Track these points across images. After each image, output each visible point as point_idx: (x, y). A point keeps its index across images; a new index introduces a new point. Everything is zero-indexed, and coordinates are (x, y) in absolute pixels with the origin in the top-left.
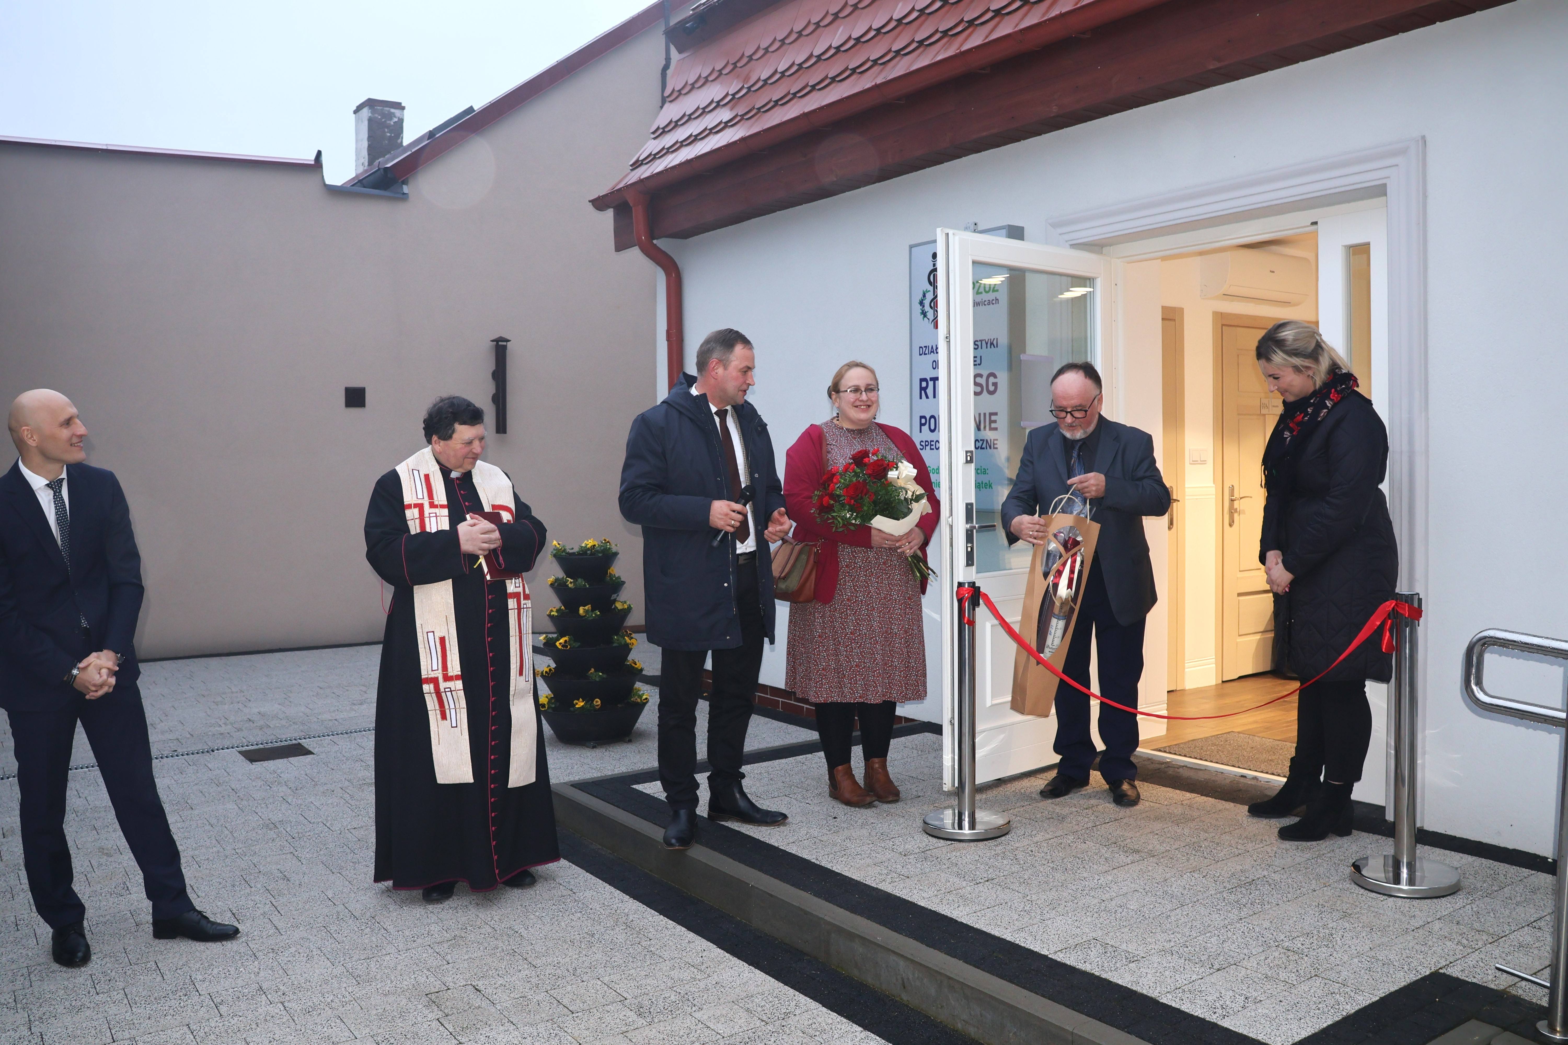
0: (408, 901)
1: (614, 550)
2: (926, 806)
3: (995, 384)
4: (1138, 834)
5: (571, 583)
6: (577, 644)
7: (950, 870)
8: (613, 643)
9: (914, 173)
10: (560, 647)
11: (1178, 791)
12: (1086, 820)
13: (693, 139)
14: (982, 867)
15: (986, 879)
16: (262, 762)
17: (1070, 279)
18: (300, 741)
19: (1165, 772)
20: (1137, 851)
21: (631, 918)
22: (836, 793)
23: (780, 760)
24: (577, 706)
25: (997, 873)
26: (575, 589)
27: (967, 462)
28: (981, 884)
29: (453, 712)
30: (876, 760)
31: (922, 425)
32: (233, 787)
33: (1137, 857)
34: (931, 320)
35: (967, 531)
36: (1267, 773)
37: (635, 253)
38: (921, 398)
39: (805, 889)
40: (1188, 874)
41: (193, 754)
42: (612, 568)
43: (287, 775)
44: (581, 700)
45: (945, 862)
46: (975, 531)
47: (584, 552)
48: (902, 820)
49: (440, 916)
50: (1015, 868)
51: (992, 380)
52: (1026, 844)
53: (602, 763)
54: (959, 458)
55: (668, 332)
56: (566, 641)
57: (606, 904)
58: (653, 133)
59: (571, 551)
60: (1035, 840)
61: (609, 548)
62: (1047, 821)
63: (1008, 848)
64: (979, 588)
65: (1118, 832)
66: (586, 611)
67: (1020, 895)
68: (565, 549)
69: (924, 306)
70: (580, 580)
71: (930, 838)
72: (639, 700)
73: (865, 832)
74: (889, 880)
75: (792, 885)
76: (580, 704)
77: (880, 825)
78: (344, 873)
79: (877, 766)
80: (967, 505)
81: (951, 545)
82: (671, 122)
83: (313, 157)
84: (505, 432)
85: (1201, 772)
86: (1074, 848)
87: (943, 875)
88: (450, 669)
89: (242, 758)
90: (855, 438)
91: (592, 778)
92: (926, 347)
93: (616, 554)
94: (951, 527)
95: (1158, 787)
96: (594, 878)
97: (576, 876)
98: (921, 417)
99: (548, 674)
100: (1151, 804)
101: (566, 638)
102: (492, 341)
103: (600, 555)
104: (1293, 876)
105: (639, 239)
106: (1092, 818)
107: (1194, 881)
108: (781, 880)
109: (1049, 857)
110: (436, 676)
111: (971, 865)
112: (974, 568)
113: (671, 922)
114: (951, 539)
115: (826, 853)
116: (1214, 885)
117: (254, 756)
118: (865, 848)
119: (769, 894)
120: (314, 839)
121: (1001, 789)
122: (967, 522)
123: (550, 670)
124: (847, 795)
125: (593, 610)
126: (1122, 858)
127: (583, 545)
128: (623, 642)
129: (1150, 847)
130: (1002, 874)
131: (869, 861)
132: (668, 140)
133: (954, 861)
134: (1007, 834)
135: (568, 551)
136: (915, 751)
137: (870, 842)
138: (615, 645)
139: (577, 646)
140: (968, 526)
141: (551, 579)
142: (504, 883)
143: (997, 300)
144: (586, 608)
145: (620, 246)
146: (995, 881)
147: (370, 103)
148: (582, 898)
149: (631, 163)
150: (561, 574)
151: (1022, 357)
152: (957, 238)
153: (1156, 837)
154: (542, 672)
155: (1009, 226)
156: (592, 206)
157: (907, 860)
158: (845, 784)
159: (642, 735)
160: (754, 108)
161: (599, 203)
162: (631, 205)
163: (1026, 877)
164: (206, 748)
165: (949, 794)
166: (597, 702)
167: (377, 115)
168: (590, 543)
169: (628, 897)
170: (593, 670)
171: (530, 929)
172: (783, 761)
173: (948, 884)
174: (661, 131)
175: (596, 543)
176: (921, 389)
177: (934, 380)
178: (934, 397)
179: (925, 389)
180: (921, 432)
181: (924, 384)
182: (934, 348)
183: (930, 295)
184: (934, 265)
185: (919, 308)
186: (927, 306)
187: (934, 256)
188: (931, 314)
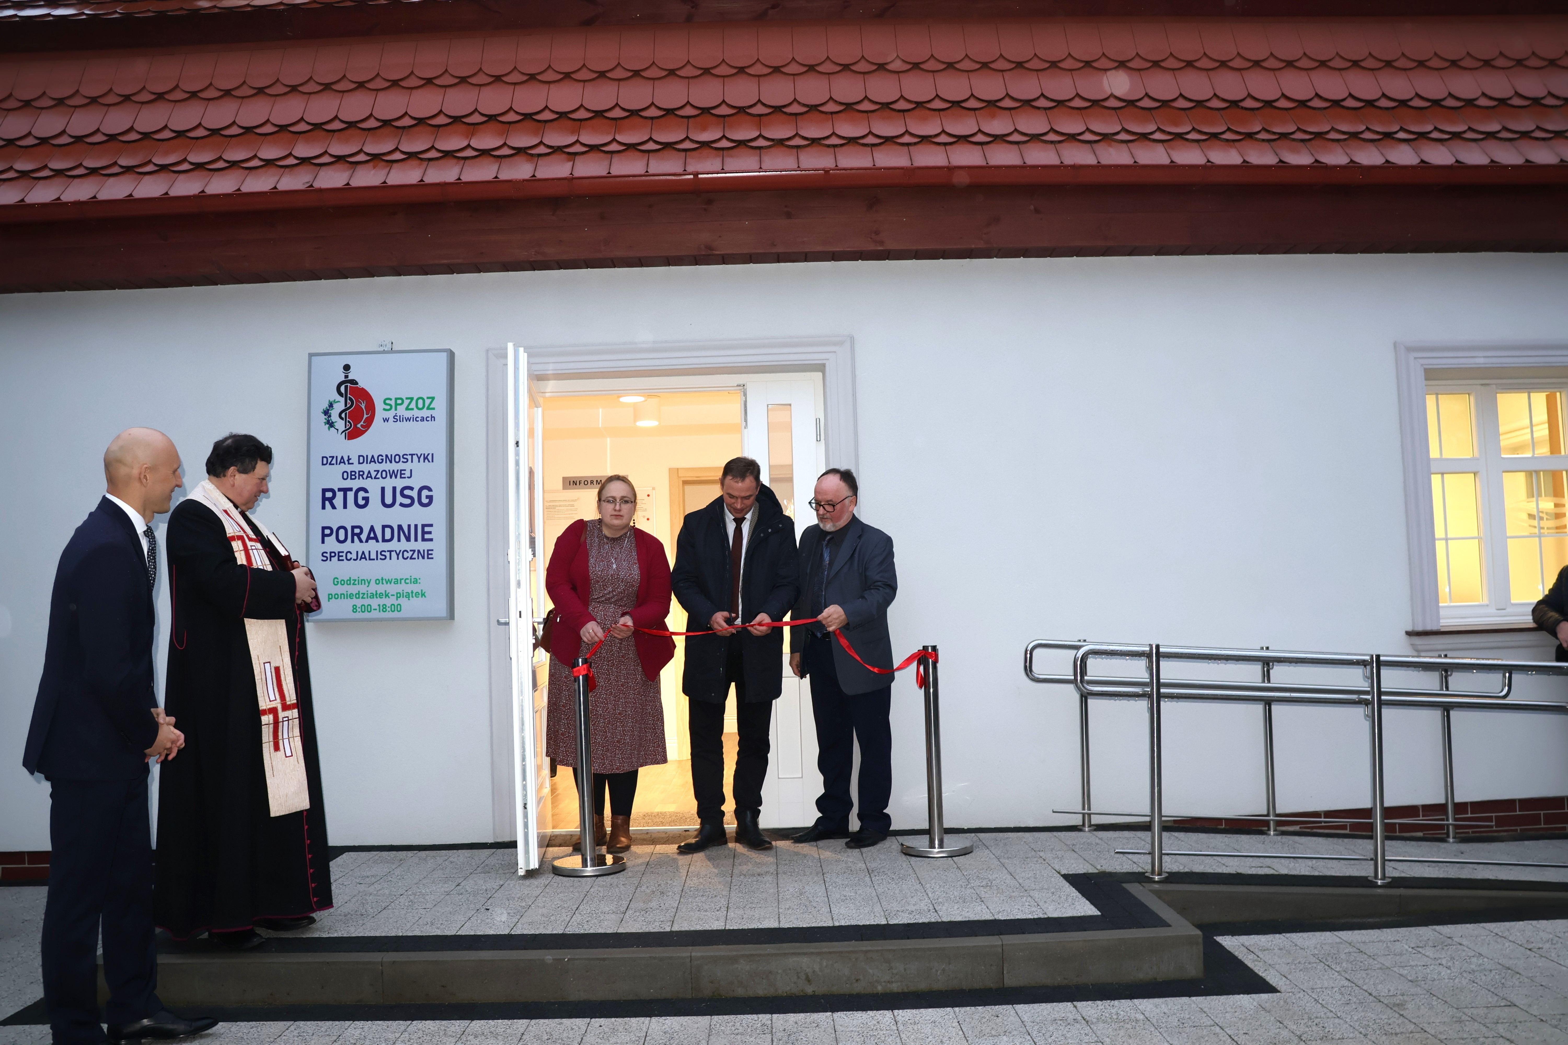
3: (430, 497)
9: (304, 282)
29: (286, 741)
31: (324, 535)
34: (340, 432)
38: (323, 508)
51: (425, 493)
69: (330, 416)
88: (288, 699)
92: (333, 457)
98: (324, 528)
110: (274, 706)
143: (433, 417)
155: (450, 350)
176: (324, 499)
177: (345, 491)
178: (345, 507)
179: (331, 500)
180: (323, 542)
181: (329, 495)
182: (346, 459)
183: (340, 406)
184: (346, 377)
185: (323, 418)
186: (335, 416)
187: (347, 368)
188: (340, 425)
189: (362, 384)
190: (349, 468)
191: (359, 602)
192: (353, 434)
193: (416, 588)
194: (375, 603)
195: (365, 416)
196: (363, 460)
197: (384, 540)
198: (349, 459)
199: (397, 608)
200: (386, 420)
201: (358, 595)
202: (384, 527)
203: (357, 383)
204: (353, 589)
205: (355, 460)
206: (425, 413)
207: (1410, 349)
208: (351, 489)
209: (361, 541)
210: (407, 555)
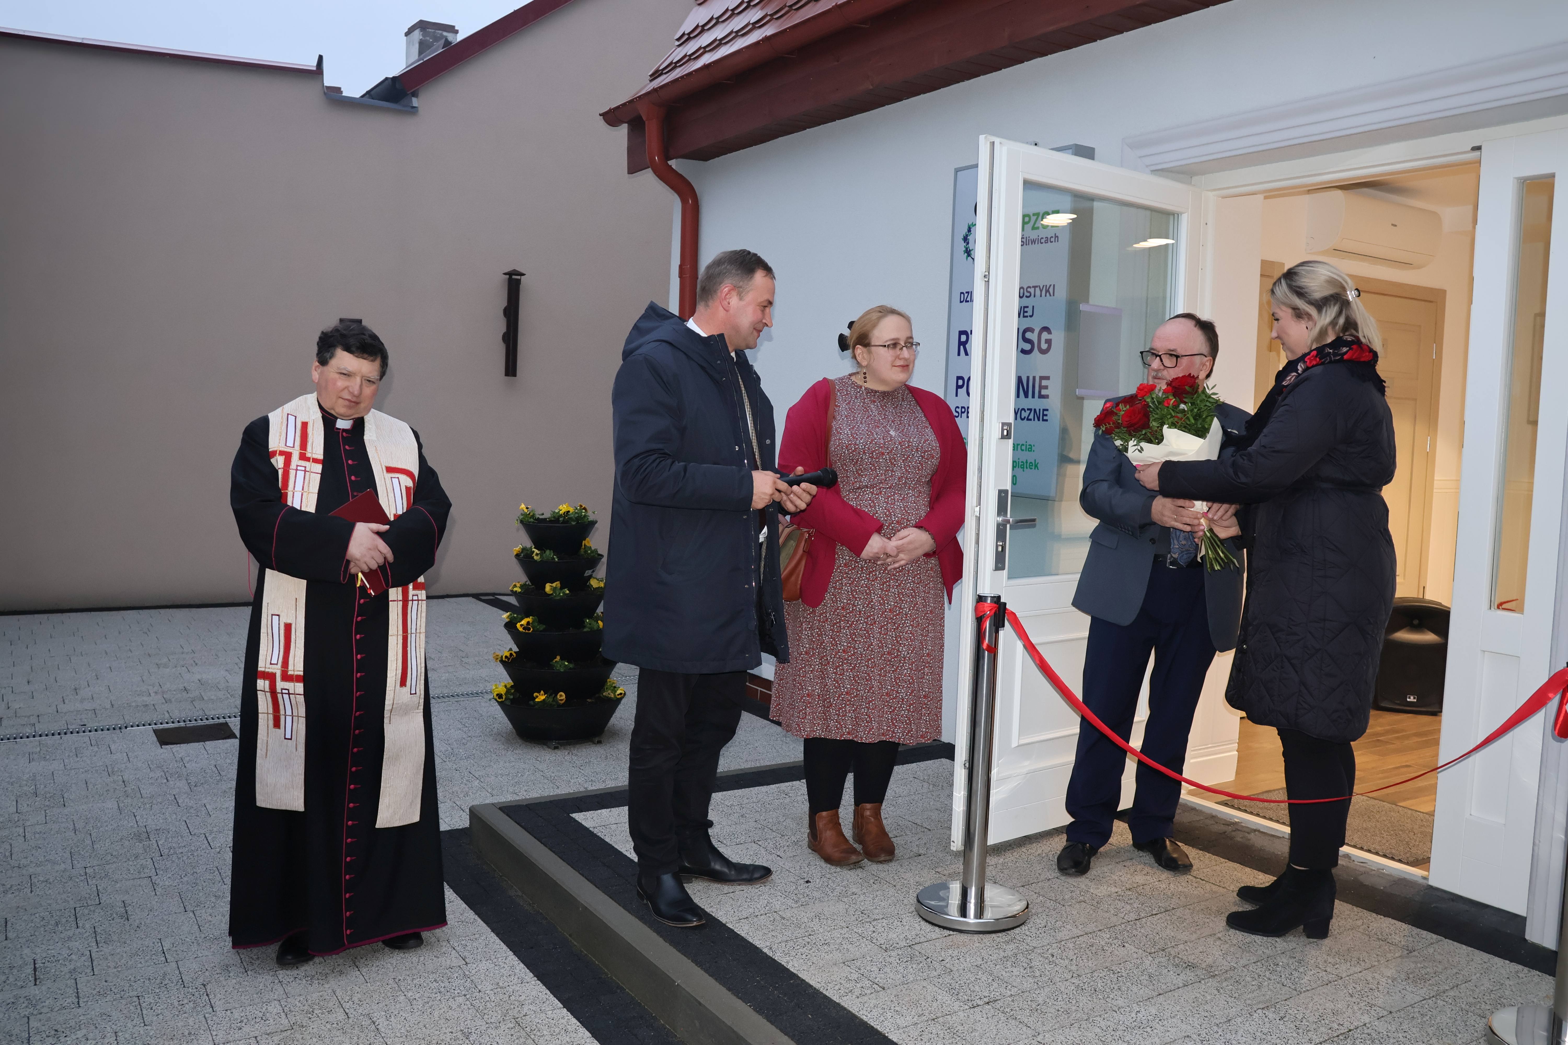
0: (258, 962)
1: (591, 518)
2: (926, 871)
3: (1048, 342)
4: (1194, 936)
5: (537, 554)
6: (542, 627)
7: (940, 980)
8: (584, 627)
9: (967, 83)
10: (521, 629)
11: (1248, 870)
12: (1128, 907)
13: (718, 44)
14: (984, 978)
15: (986, 1000)
16: (172, 746)
17: (1148, 213)
18: (228, 720)
19: (1232, 838)
20: (1191, 966)
21: (525, 1009)
22: (815, 843)
23: (759, 788)
24: (537, 700)
25: (1003, 990)
26: (542, 562)
27: (1003, 437)
28: (979, 1008)
29: (289, 719)
30: (868, 806)
31: (958, 387)
32: (125, 778)
33: (1189, 975)
35: (998, 525)
36: (1362, 849)
37: (648, 177)
38: (959, 354)
39: (745, 997)
40: (1259, 1011)
41: (96, 730)
42: (587, 539)
43: (194, 765)
44: (542, 692)
45: (937, 965)
46: (1008, 526)
47: (556, 519)
48: (892, 891)
49: (289, 989)
50: (1028, 984)
51: (1045, 336)
52: (1046, 942)
53: (558, 771)
54: (994, 430)
55: (681, 267)
56: (528, 623)
57: (501, 984)
58: (678, 40)
59: (541, 517)
60: (1060, 935)
61: (585, 516)
62: (1077, 906)
63: (1023, 947)
64: (1005, 604)
65: (1168, 932)
66: (554, 589)
67: (1029, 1032)
68: (534, 515)
69: (968, 243)
70: (548, 552)
71: (923, 923)
72: (612, 696)
73: (841, 907)
74: (857, 992)
75: (729, 989)
76: (541, 697)
77: (862, 897)
78: (197, 913)
79: (868, 813)
80: (1000, 492)
81: (977, 542)
82: (697, 26)
83: (315, 63)
84: (514, 375)
85: (1277, 841)
86: (1108, 954)
87: (930, 988)
88: (291, 666)
89: (155, 739)
90: (874, 402)
91: (526, 799)
92: (968, 293)
93: (594, 523)
94: (978, 519)
95: (1223, 860)
96: (498, 941)
97: (477, 936)
98: (959, 378)
99: (509, 659)
100: (1214, 887)
101: (530, 619)
102: (505, 274)
103: (574, 523)
104: (1405, 1026)
105: (652, 160)
106: (1135, 906)
107: (1267, 1025)
108: (716, 979)
109: (1074, 968)
110: (274, 671)
111: (969, 975)
112: (1005, 572)
113: (574, 1021)
114: (978, 535)
115: (785, 938)
116: (1295, 1035)
117: (166, 737)
118: (836, 934)
119: (697, 1000)
120: (185, 858)
121: (1024, 850)
122: (999, 514)
123: (511, 654)
124: (829, 850)
125: (562, 588)
126: (1173, 978)
127: (557, 511)
128: (595, 628)
129: (1210, 960)
130: (1009, 993)
131: (837, 956)
132: (691, 47)
133: (948, 965)
134: (1023, 924)
135: (537, 516)
136: (926, 785)
137: (844, 924)
138: (585, 630)
139: (541, 629)
140: (1000, 519)
141: (518, 549)
142: (384, 942)
143: (1056, 237)
144: (554, 585)
145: (634, 168)
146: (998, 1005)
147: (422, 25)
148: (473, 972)
149: (650, 74)
150: (528, 544)
151: (1083, 307)
152: (1005, 149)
153: (1218, 943)
154: (502, 657)
155: (1076, 145)
156: (603, 121)
157: (888, 959)
158: (828, 835)
159: (615, 734)
160: (785, 6)
161: (612, 117)
162: (644, 119)
163: (1040, 1000)
164: (121, 722)
165: (956, 854)
166: (561, 696)
167: (428, 38)
168: (563, 508)
169: (531, 975)
170: (558, 658)
171: (392, 1019)
172: (764, 789)
173: (935, 1004)
174: (686, 37)
175: (571, 510)
176: (960, 343)
179: (965, 344)
180: (957, 395)
181: (963, 338)
185: (963, 246)
186: (972, 243)
193: (1030, 456)
206: (1048, 233)
210: (1024, 414)
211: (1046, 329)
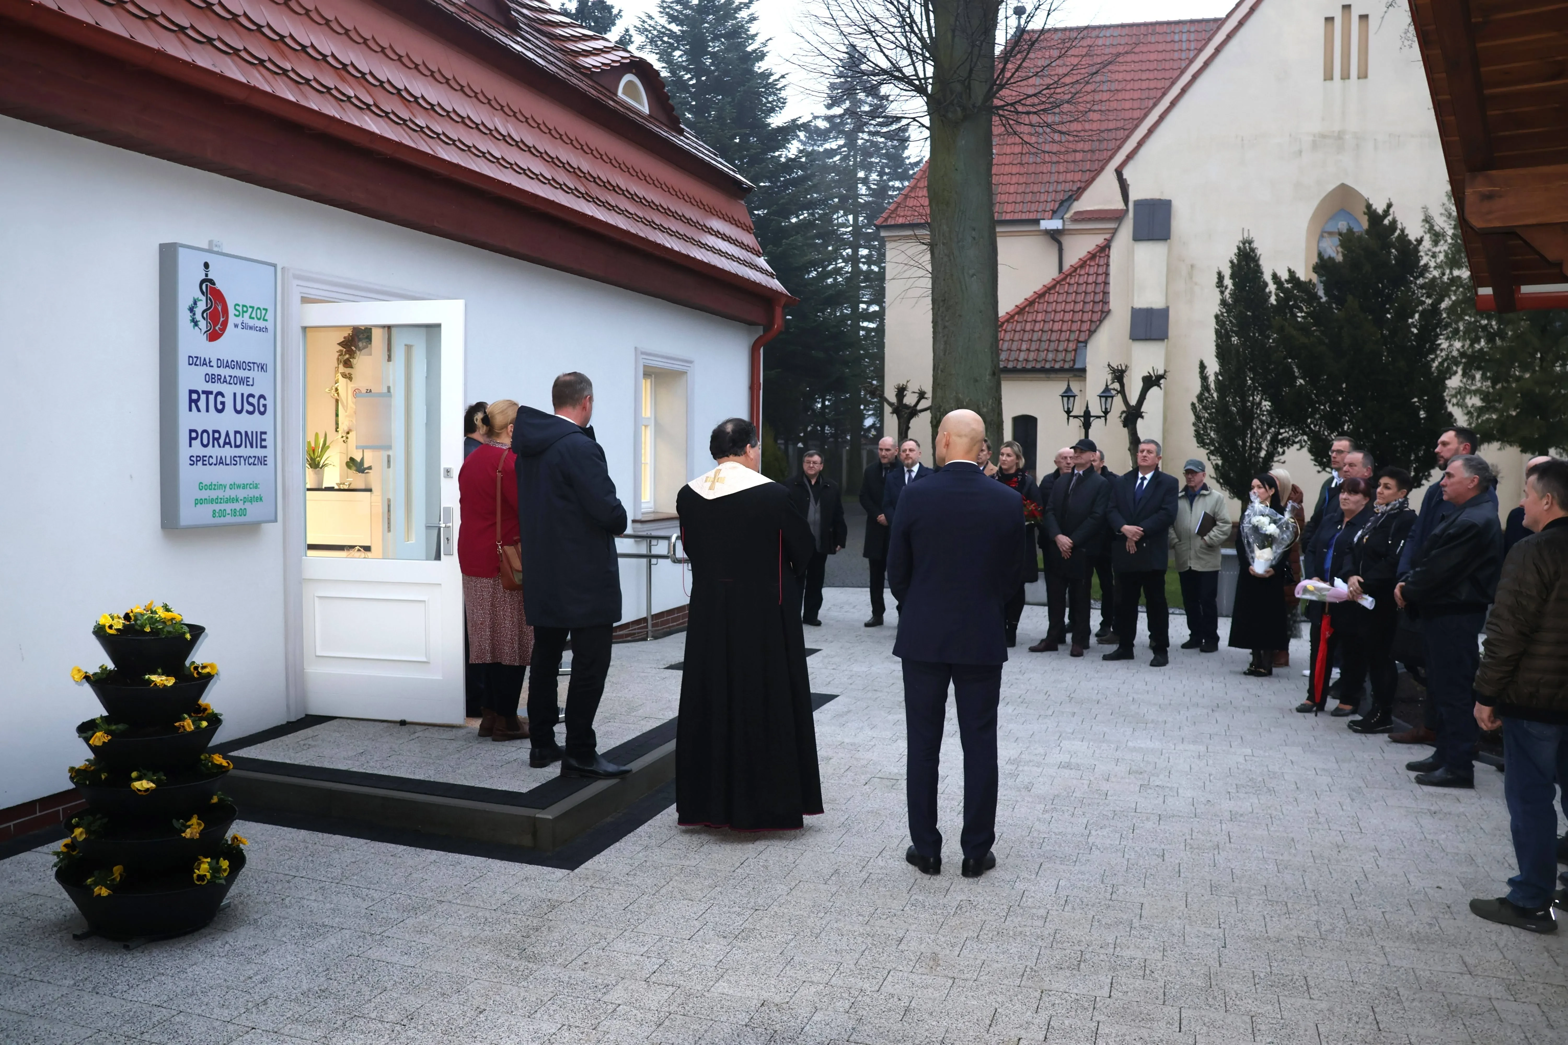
31: (191, 439)
34: (203, 331)
38: (190, 410)
51: (262, 401)
69: (194, 314)
92: (197, 358)
98: (191, 431)
143: (266, 328)
176: (191, 401)
177: (208, 393)
178: (207, 411)
179: (196, 401)
180: (190, 446)
181: (195, 396)
182: (208, 361)
183: (202, 306)
184: (207, 275)
185: (189, 314)
186: (198, 317)
187: (206, 265)
188: (203, 324)
189: (219, 286)
190: (210, 371)
191: (217, 507)
192: (214, 336)
193: (254, 493)
194: (228, 507)
195: (222, 319)
196: (221, 363)
197: (236, 446)
198: (210, 362)
199: (243, 512)
200: (236, 326)
201: (217, 501)
202: (236, 432)
203: (214, 284)
204: (213, 494)
205: (214, 363)
206: (261, 324)
207: (643, 353)
208: (211, 393)
209: (220, 446)
210: (251, 461)
211: (262, 397)
